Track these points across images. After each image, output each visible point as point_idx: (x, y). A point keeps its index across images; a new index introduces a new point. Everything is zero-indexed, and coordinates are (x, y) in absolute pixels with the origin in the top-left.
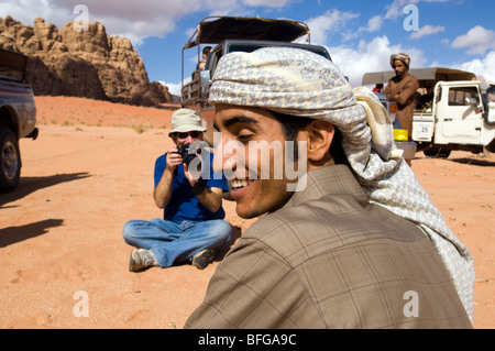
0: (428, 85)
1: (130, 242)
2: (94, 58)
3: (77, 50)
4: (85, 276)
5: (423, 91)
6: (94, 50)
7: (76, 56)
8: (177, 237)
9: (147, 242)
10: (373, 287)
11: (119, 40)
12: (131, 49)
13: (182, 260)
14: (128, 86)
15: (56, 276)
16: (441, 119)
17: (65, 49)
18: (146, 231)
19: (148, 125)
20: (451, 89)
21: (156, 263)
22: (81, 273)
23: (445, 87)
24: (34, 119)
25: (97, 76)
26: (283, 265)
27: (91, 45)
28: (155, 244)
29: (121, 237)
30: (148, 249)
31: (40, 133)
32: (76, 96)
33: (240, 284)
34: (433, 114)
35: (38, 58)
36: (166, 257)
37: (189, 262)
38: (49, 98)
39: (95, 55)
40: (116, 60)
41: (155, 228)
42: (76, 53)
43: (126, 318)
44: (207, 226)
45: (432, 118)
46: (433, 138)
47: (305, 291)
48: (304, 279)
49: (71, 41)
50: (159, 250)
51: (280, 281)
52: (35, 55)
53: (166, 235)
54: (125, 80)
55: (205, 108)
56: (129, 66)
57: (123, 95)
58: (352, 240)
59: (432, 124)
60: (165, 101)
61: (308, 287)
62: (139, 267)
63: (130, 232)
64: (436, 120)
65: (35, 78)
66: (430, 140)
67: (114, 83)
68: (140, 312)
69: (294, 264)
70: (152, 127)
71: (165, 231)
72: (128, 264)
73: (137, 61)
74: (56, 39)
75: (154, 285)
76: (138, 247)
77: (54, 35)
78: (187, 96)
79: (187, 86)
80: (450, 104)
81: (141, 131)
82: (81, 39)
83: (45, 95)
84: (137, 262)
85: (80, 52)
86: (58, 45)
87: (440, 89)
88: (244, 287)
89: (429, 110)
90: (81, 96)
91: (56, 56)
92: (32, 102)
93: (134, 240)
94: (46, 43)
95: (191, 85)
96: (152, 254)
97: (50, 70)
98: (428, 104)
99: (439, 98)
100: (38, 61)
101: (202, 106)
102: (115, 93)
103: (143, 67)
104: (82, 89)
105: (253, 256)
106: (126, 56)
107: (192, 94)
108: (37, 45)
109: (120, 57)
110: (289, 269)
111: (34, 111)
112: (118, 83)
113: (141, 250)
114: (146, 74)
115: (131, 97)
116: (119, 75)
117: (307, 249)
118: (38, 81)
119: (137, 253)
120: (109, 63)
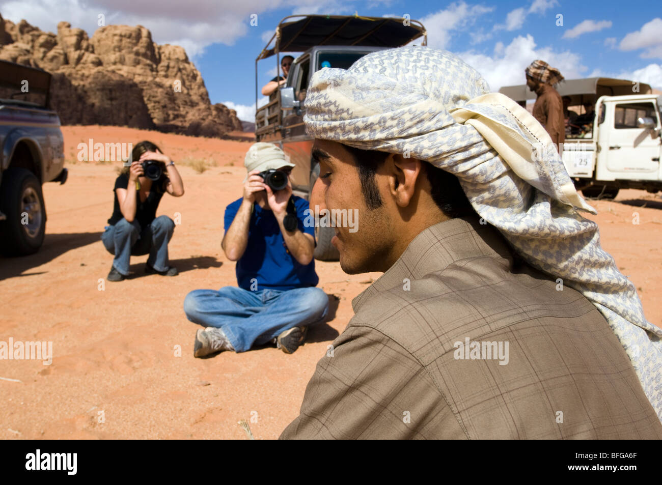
0: (588, 101)
1: (195, 319)
2: (138, 73)
3: (115, 63)
4: (136, 364)
5: (579, 110)
6: (137, 63)
7: (113, 72)
8: (256, 312)
9: (216, 319)
10: (532, 388)
11: (170, 49)
12: (186, 60)
13: (264, 341)
14: (182, 111)
15: (98, 364)
16: (605, 146)
17: (99, 63)
18: (215, 304)
19: (211, 161)
20: (618, 106)
21: (228, 346)
22: (130, 361)
23: (611, 102)
24: (61, 157)
25: (141, 98)
26: (410, 363)
27: (132, 56)
28: (227, 320)
29: (182, 312)
30: (218, 327)
31: (70, 175)
32: (114, 124)
33: (351, 389)
34: (595, 140)
35: (63, 75)
36: (242, 338)
37: (272, 345)
38: (79, 129)
39: (138, 69)
40: (166, 76)
41: (227, 300)
42: (113, 67)
43: (192, 420)
44: (296, 296)
45: (593, 146)
46: (594, 173)
47: (441, 398)
48: (439, 381)
49: (107, 52)
50: (233, 329)
51: (407, 384)
52: (60, 72)
53: (241, 309)
54: (179, 102)
55: (288, 139)
56: (183, 83)
57: (178, 123)
58: (502, 323)
59: (592, 154)
60: (233, 129)
61: (446, 392)
62: (206, 352)
63: (194, 305)
64: (599, 149)
65: (60, 102)
66: (590, 175)
67: (164, 107)
68: (211, 411)
69: (425, 360)
70: (215, 165)
71: (240, 303)
72: (192, 347)
73: (194, 77)
74: (87, 49)
75: (228, 375)
76: (205, 325)
77: (84, 44)
78: (263, 123)
79: (263, 109)
80: (618, 126)
81: (202, 170)
82: (119, 48)
83: (74, 124)
84: (205, 344)
85: (119, 66)
86: (89, 57)
87: (603, 106)
88: (357, 393)
89: (589, 135)
90: (121, 125)
91: (86, 72)
92: (58, 134)
93: (199, 316)
94: (74, 55)
95: (269, 107)
96: (224, 334)
97: (80, 91)
98: (587, 127)
99: (602, 119)
100: (64, 80)
101: (284, 136)
102: (166, 119)
103: (202, 84)
104: (122, 115)
105: (368, 351)
106: (180, 70)
107: (270, 120)
108: (62, 58)
109: (172, 72)
110: (418, 367)
111: (61, 145)
112: (170, 106)
113: (209, 329)
114: (207, 94)
115: (187, 125)
116: (171, 96)
117: (442, 338)
118: (63, 106)
119: (204, 333)
120: (158, 80)
